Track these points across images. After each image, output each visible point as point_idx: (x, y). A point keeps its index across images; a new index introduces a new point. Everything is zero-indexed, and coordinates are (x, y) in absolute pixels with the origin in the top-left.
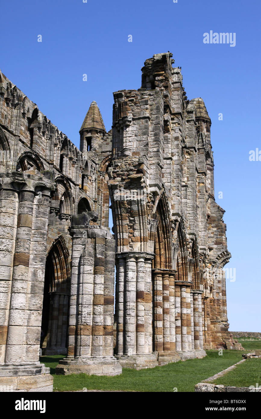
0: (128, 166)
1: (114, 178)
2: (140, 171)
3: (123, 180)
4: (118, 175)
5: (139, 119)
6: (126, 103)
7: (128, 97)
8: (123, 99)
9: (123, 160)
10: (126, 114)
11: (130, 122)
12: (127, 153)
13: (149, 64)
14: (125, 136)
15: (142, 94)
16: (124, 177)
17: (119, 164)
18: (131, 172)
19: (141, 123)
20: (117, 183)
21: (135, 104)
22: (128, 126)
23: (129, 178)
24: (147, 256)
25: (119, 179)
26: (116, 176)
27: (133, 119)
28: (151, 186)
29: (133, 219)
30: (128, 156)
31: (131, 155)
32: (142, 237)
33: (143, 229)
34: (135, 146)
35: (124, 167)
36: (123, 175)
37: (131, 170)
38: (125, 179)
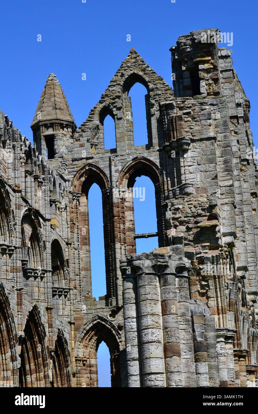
0: (193, 209)
1: (176, 227)
2: (214, 217)
3: (189, 229)
4: (182, 223)
5: (201, 140)
6: (180, 118)
7: (181, 109)
8: (175, 111)
9: (184, 200)
10: (181, 132)
11: (189, 144)
12: (190, 190)
13: (185, 44)
14: (182, 164)
15: (202, 104)
16: (190, 226)
17: (181, 207)
18: (199, 219)
19: (204, 145)
20: (182, 235)
21: (193, 118)
22: (186, 151)
23: (198, 227)
24: (229, 333)
25: (183, 228)
26: (178, 224)
27: (193, 141)
28: (225, 235)
29: (206, 283)
30: (191, 194)
31: (194, 192)
32: (220, 308)
33: (221, 297)
34: (199, 179)
35: (189, 211)
36: (188, 223)
37: (200, 215)
38: (192, 228)
